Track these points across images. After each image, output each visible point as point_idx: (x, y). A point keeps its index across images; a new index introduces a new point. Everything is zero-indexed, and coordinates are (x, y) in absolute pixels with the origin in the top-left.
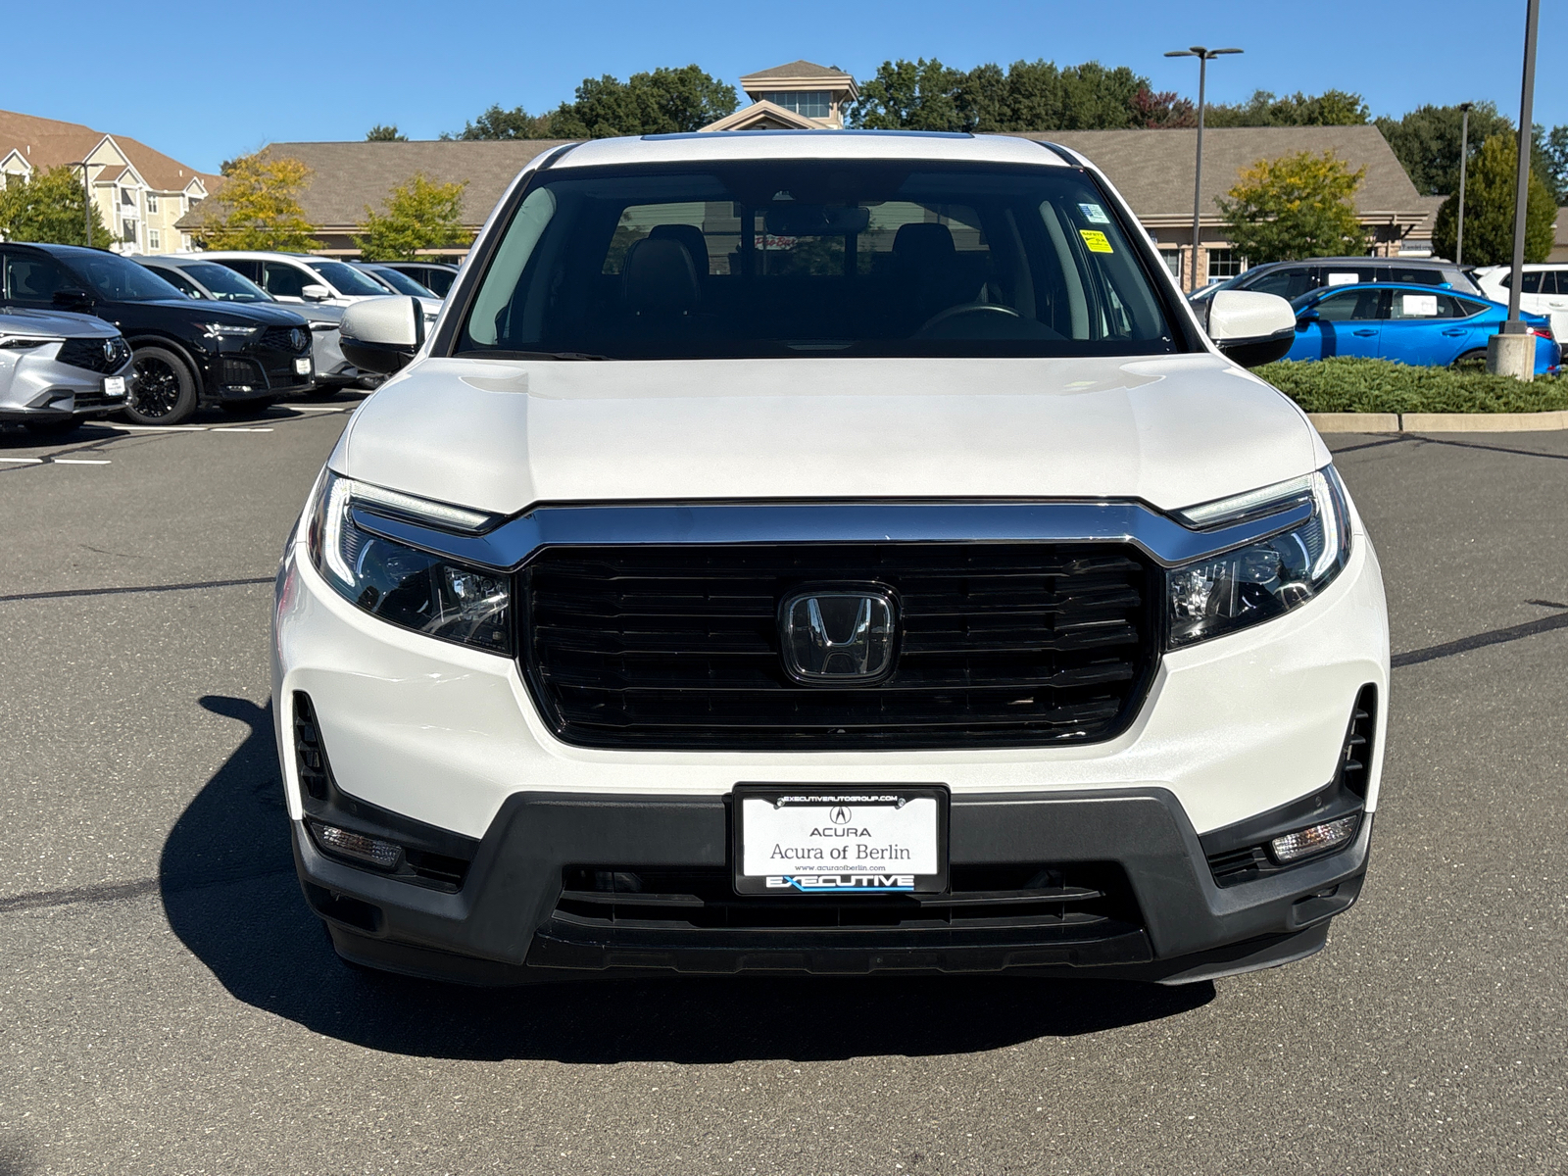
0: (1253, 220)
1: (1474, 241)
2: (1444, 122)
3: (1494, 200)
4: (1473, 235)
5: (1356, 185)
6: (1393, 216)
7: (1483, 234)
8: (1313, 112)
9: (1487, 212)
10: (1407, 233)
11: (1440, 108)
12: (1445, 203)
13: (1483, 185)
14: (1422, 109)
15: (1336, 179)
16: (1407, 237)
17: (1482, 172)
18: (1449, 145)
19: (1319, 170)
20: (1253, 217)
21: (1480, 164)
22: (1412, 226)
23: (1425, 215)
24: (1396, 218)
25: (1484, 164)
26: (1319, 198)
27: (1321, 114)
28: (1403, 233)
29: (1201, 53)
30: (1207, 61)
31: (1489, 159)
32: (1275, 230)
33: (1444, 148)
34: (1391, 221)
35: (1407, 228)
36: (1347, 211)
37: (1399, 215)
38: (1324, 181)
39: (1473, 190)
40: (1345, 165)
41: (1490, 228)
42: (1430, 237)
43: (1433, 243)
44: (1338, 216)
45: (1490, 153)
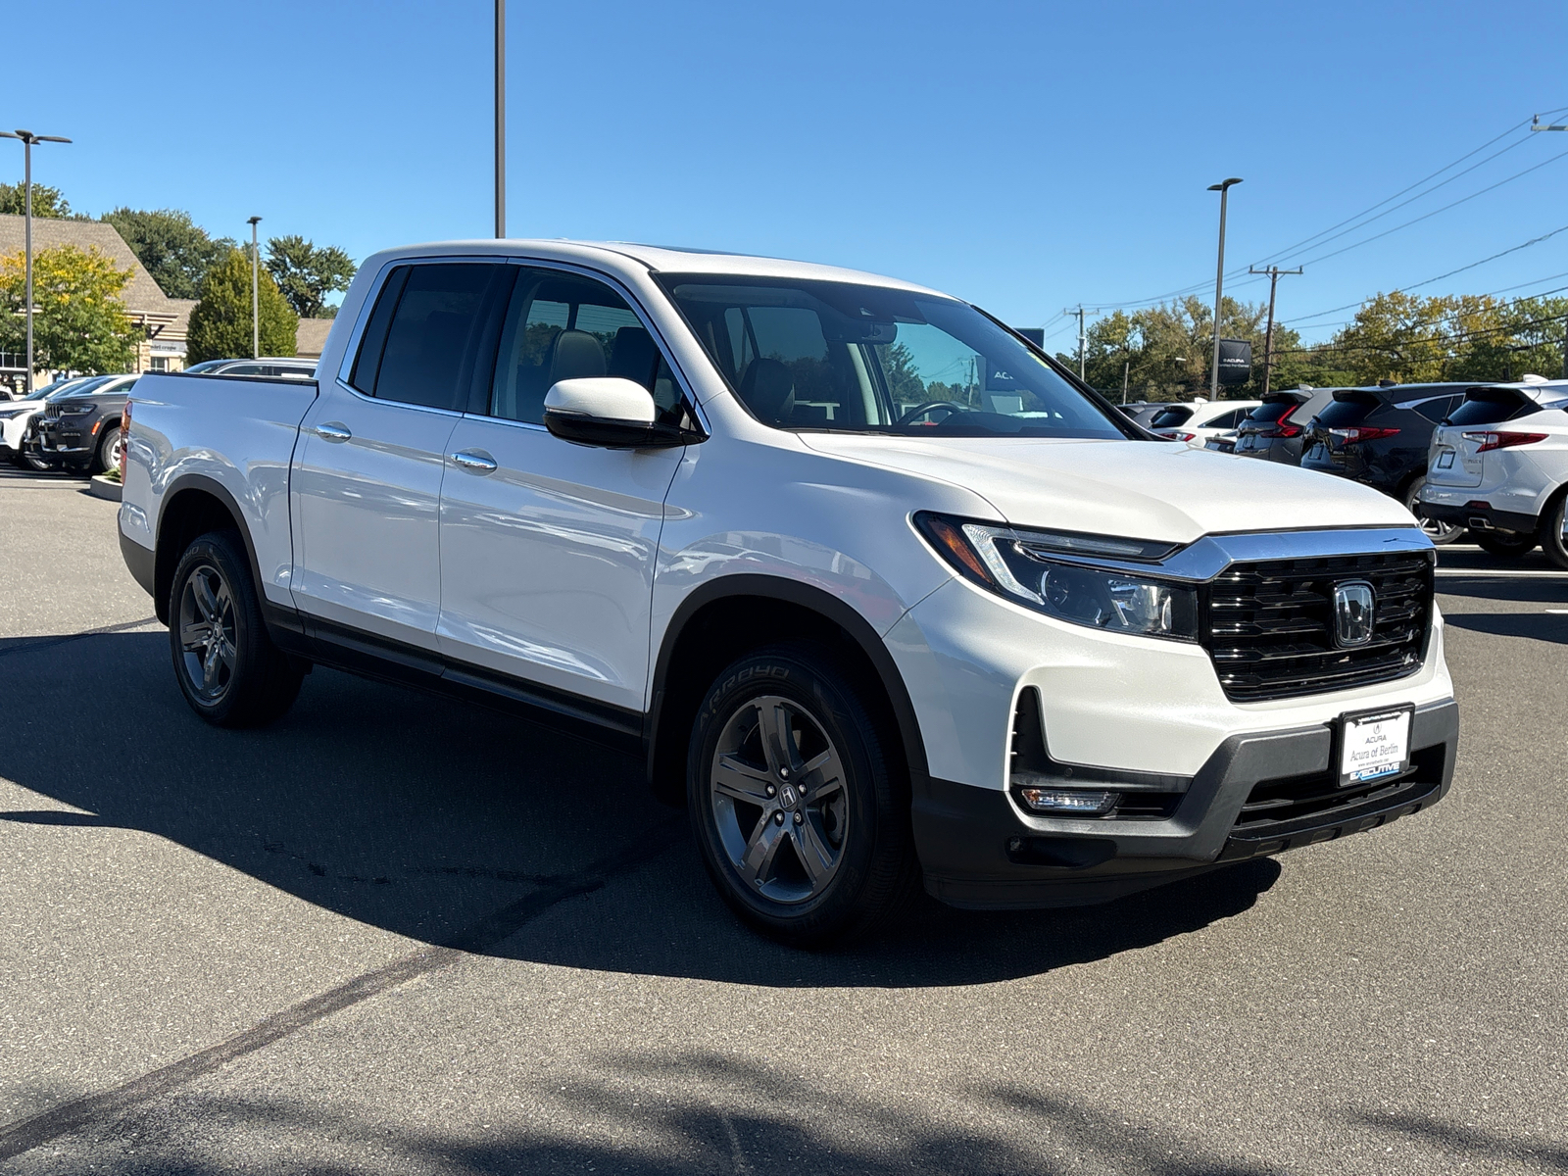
0: (15, 310)
1: (228, 345)
2: (144, 226)
3: (244, 307)
4: (227, 339)
5: (125, 284)
6: (143, 315)
7: (237, 339)
8: (9, 201)
9: (239, 318)
10: (156, 333)
11: (137, 212)
12: (197, 307)
13: (233, 294)
14: (120, 211)
15: (105, 276)
16: (157, 337)
17: (231, 281)
18: (150, 249)
19: (87, 265)
20: (15, 307)
21: (228, 273)
22: (161, 327)
23: (175, 317)
24: (146, 317)
25: (232, 273)
26: (88, 292)
27: (19, 204)
28: (153, 333)
29: (26, 137)
30: (32, 146)
31: (236, 268)
32: (45, 322)
33: (145, 251)
34: (141, 320)
35: (156, 328)
36: (119, 308)
37: (149, 315)
38: (93, 277)
39: (224, 296)
40: (113, 263)
41: (243, 334)
42: (184, 339)
43: (188, 344)
44: (109, 314)
45: (236, 263)
